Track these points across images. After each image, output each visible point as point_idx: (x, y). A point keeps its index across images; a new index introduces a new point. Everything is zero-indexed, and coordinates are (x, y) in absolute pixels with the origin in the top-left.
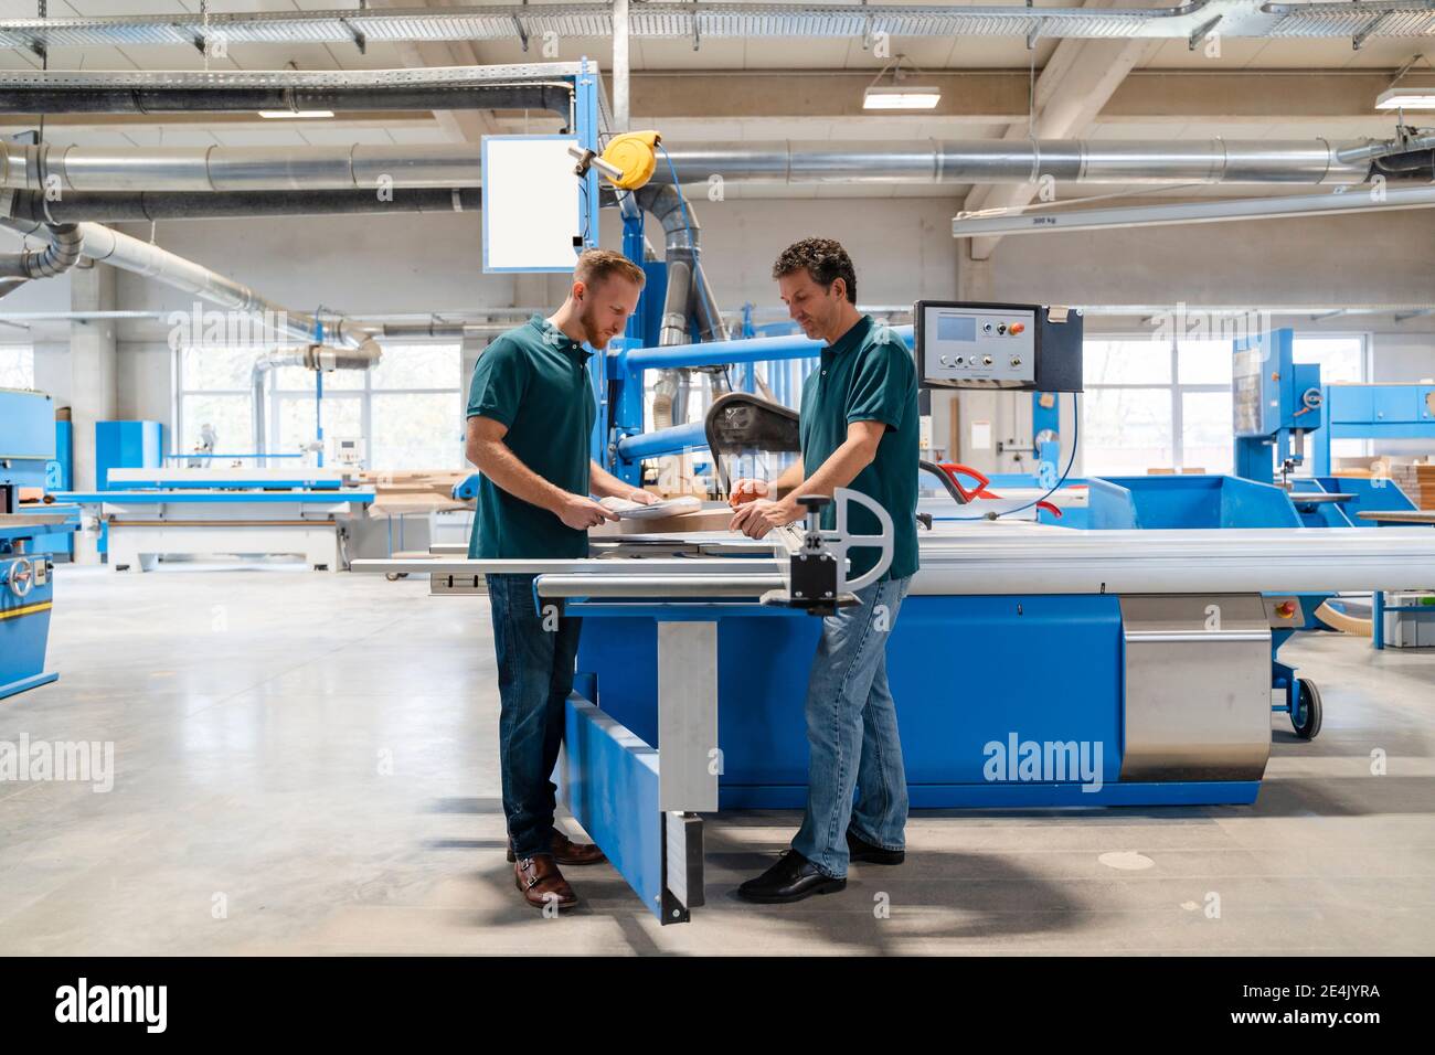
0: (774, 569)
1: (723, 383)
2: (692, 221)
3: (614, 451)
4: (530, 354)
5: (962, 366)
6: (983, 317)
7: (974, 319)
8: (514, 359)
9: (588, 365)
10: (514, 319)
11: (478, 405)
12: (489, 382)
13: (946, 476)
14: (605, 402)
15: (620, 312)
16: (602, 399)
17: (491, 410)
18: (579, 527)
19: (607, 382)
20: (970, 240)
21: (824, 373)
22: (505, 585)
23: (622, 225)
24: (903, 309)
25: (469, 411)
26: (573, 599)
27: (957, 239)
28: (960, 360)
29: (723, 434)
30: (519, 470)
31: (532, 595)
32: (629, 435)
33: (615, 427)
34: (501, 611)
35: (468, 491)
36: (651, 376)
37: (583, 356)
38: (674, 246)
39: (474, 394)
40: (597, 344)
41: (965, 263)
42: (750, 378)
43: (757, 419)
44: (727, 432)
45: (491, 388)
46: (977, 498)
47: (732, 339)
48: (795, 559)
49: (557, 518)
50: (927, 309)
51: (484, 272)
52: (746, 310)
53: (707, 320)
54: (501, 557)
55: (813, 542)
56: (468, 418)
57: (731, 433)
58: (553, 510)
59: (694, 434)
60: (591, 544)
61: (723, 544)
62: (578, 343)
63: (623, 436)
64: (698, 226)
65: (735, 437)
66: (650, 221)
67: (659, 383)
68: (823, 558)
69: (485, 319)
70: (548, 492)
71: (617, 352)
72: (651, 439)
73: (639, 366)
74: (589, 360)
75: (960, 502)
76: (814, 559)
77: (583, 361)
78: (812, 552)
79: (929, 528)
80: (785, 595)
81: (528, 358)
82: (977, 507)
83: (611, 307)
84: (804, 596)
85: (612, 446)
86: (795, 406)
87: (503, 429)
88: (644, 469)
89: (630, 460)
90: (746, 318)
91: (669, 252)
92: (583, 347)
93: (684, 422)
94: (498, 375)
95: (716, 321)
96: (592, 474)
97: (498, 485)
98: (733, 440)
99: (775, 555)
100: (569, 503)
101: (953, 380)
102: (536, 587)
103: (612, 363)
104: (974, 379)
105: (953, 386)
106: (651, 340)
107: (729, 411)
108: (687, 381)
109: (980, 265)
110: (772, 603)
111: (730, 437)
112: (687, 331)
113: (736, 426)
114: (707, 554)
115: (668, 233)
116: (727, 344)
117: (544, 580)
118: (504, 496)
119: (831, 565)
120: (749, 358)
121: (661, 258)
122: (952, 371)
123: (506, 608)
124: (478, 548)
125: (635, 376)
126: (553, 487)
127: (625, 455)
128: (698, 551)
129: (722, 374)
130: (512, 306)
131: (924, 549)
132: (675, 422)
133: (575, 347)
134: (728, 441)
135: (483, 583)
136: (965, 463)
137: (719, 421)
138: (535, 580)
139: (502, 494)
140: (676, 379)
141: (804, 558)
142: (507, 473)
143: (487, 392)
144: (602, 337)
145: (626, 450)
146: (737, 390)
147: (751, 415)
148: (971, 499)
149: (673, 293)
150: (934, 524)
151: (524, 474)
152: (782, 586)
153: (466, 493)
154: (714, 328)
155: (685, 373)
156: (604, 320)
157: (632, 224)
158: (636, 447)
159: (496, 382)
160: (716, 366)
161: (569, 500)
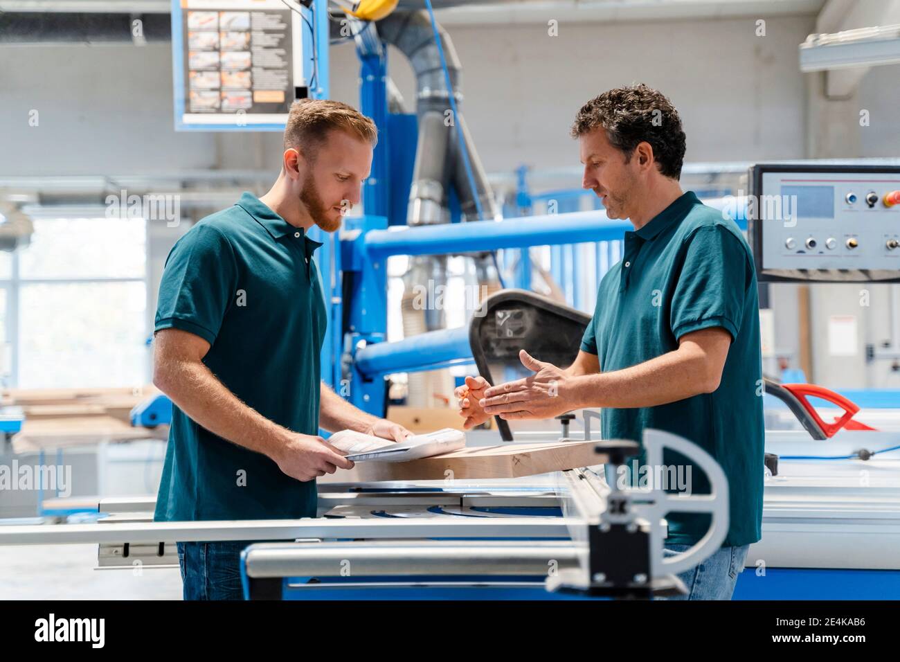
0: (563, 535)
1: (491, 271)
2: (449, 59)
3: (350, 364)
4: (238, 245)
5: (815, 250)
6: (843, 186)
7: (832, 188)
8: (217, 253)
9: (315, 258)
10: (217, 185)
11: (170, 314)
12: (185, 284)
13: (796, 400)
14: (337, 300)
15: (351, 178)
16: (334, 295)
17: (187, 321)
18: (303, 478)
19: (341, 274)
20: (824, 74)
21: (628, 264)
22: (203, 556)
23: (358, 65)
24: (732, 167)
25: (157, 323)
26: (295, 580)
27: (806, 76)
28: (812, 244)
29: (493, 345)
30: (223, 401)
31: (239, 575)
32: (369, 343)
33: (351, 332)
34: (197, 592)
35: (153, 417)
36: (398, 264)
37: (309, 247)
38: (426, 93)
39: (164, 301)
40: (328, 225)
41: (818, 104)
42: (526, 268)
43: (537, 324)
44: (498, 342)
45: (187, 292)
46: (842, 430)
47: (505, 215)
48: (593, 530)
49: (274, 466)
50: (766, 176)
51: (177, 128)
52: (521, 172)
53: (470, 189)
54: (199, 517)
55: (618, 505)
56: (156, 332)
57: (503, 344)
58: (268, 454)
59: (454, 345)
60: (320, 495)
61: (494, 494)
62: (302, 230)
63: (362, 344)
64: (457, 63)
65: (508, 349)
66: (395, 59)
67: (409, 272)
68: (632, 528)
69: (177, 186)
70: (263, 431)
71: (353, 235)
72: (398, 349)
73: (382, 253)
74: (317, 251)
75: (818, 437)
76: (618, 529)
77: (309, 254)
78: (619, 519)
79: (774, 473)
80: (580, 578)
81: (235, 248)
82: (843, 442)
83: (338, 175)
84: (607, 579)
85: (347, 358)
86: (587, 307)
87: (204, 346)
88: (388, 385)
89: (369, 376)
90: (521, 183)
91: (420, 101)
92: (308, 234)
93: (439, 328)
94: (196, 274)
95: (481, 190)
96: (323, 401)
97: (194, 419)
98: (506, 353)
99: (565, 511)
100: (290, 446)
101: (803, 271)
102: (245, 562)
103: (347, 248)
104: (833, 269)
105: (803, 279)
106: (397, 214)
107: (500, 314)
108: (444, 268)
109: (838, 106)
110: (563, 589)
111: (501, 349)
112: (444, 204)
113: (509, 334)
114: (473, 508)
115: (419, 75)
116: (497, 222)
117: (255, 553)
118: (203, 435)
119: (642, 538)
120: (524, 241)
121: (409, 108)
122: (801, 257)
123: (203, 587)
124: (170, 506)
125: (377, 266)
126: (268, 424)
127: (364, 369)
128: (461, 503)
129: (489, 260)
130: (215, 167)
131: (771, 503)
132: (430, 328)
133: (297, 235)
134: (499, 353)
135: (171, 550)
136: (821, 384)
137: (487, 328)
138: (243, 554)
139: (200, 432)
140: (429, 267)
141: (605, 528)
142: (208, 404)
143: (182, 297)
144: (331, 215)
145: (366, 362)
146: (511, 288)
147: (528, 320)
148: (834, 432)
149: (426, 156)
150: (781, 466)
151: (232, 407)
152: (573, 562)
153: (151, 419)
154: (478, 199)
155: (442, 259)
156: (329, 192)
157: (372, 63)
158: (379, 360)
159: (193, 285)
160: (483, 251)
161: (290, 441)
